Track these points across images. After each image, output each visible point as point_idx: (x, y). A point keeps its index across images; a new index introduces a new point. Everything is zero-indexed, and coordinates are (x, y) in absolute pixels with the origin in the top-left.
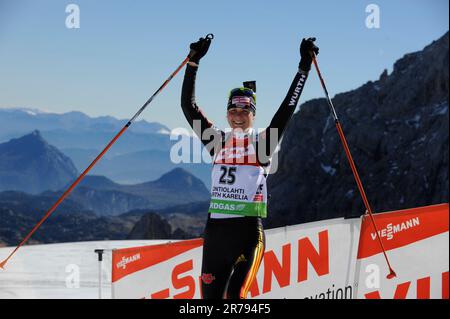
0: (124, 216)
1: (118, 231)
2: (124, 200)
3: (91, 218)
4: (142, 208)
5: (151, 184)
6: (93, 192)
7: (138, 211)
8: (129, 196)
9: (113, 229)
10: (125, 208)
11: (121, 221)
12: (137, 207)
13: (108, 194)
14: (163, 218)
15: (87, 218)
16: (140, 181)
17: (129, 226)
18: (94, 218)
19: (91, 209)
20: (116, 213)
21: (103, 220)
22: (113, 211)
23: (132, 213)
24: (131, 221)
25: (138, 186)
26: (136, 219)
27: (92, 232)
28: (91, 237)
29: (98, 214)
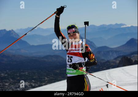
0: (116, 59)
1: (114, 65)
2: (114, 53)
3: (104, 61)
4: (121, 55)
5: (123, 45)
6: (103, 52)
7: (120, 56)
8: (116, 52)
9: (112, 64)
10: (115, 56)
11: (114, 61)
12: (120, 55)
13: (108, 52)
14: (129, 57)
15: (102, 62)
16: (119, 45)
17: (118, 62)
18: (105, 61)
19: (103, 58)
20: (112, 58)
21: (108, 61)
22: (111, 58)
23: (118, 57)
24: (118, 60)
25: (118, 47)
26: (120, 59)
27: (105, 67)
28: (105, 68)
29: (106, 60)
